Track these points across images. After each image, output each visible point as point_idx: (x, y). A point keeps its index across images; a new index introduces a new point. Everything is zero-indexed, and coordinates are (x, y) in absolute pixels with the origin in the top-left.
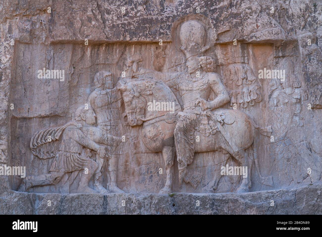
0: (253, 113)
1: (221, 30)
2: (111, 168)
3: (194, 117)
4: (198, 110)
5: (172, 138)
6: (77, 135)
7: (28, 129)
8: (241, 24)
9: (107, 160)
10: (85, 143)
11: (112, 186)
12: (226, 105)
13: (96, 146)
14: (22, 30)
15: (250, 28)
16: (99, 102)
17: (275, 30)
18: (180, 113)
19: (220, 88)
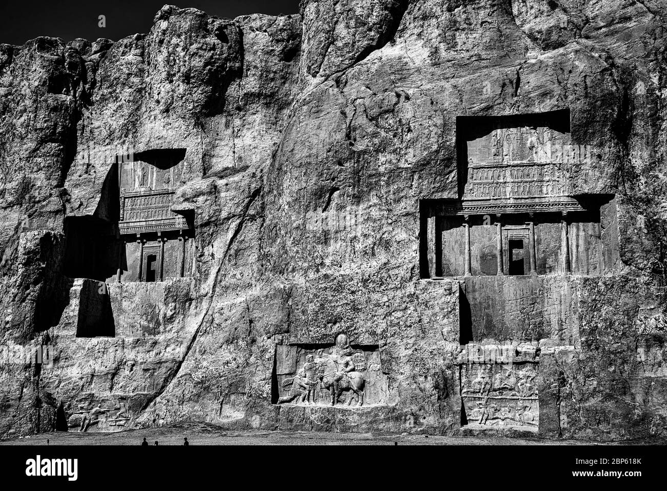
0: (362, 374)
1: (351, 340)
2: (311, 394)
3: (341, 375)
4: (343, 372)
5: (332, 384)
6: (299, 381)
7: (281, 379)
8: (358, 338)
9: (310, 391)
10: (301, 384)
11: (312, 401)
12: (353, 370)
13: (306, 386)
14: (279, 340)
15: (361, 340)
16: (307, 369)
17: (370, 341)
18: (337, 373)
19: (351, 363)
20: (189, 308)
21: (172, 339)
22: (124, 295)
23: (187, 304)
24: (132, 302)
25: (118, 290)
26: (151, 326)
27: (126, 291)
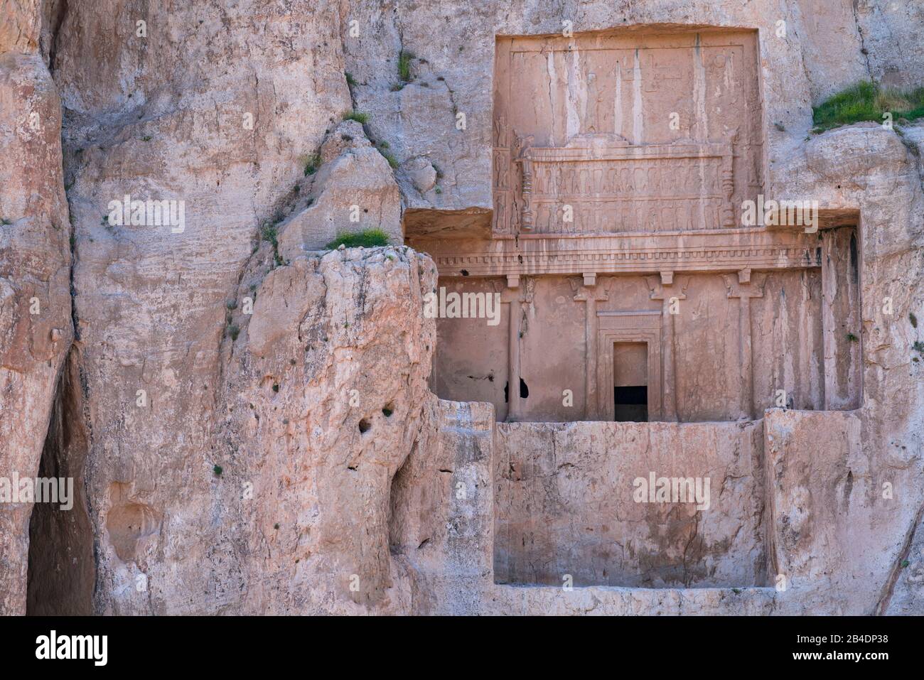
20: (846, 504)
21: (813, 592)
22: (560, 459)
23: (840, 489)
24: (594, 482)
25: (537, 443)
26: (672, 553)
27: (569, 448)
